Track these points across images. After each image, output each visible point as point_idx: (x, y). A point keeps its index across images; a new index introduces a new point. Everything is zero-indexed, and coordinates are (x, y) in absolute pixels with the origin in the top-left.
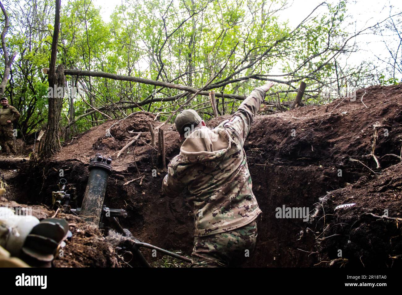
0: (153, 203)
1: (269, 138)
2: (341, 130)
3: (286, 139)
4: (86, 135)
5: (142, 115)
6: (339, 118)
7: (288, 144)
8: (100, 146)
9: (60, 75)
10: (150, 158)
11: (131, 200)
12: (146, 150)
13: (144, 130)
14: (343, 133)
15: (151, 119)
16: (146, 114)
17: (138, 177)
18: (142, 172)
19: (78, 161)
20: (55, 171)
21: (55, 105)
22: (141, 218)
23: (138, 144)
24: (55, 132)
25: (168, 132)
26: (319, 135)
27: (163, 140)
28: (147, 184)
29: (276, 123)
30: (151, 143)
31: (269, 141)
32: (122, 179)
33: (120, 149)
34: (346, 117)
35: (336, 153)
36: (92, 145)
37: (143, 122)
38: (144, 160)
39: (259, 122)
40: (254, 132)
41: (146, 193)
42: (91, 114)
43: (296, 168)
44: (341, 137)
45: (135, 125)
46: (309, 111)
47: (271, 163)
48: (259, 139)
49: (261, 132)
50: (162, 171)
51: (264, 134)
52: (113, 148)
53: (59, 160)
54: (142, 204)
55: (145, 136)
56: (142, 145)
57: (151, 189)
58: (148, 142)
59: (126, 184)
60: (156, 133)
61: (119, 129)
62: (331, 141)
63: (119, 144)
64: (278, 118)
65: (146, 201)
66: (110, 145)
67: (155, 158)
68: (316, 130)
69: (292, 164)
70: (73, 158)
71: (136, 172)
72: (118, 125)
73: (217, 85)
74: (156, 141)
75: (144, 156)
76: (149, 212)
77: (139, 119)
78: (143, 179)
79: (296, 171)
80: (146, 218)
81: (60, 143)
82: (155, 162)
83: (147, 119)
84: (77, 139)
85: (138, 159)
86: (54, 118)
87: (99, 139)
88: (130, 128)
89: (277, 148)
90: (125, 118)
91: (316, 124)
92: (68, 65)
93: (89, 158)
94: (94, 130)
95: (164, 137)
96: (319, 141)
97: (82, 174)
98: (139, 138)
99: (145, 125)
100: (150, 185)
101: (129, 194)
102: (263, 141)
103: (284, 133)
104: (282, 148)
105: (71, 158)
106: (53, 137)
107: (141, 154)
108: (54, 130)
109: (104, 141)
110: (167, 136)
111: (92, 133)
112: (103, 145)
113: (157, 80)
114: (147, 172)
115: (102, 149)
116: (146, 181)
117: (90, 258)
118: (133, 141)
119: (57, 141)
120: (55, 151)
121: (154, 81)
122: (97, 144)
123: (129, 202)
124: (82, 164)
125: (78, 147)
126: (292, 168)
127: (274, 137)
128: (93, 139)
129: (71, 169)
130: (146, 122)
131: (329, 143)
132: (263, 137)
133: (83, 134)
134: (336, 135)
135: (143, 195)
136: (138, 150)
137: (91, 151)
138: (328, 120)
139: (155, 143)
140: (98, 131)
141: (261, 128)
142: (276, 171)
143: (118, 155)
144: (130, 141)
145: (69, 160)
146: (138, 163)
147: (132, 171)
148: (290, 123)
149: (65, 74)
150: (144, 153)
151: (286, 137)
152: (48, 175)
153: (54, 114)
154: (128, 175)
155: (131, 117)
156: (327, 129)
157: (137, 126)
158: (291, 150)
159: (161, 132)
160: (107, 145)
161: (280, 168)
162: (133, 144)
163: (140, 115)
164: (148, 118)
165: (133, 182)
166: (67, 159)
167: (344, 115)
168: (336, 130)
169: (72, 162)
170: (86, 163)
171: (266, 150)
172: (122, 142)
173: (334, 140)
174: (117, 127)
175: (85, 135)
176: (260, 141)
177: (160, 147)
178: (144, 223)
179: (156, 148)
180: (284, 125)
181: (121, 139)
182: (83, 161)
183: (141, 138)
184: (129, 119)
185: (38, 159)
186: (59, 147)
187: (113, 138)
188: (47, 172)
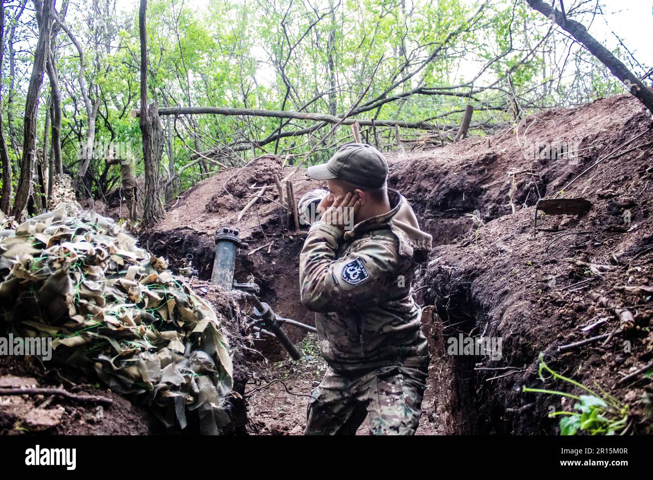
0: (287, 274)
1: (419, 185)
2: (496, 173)
3: (438, 185)
4: (195, 192)
5: (266, 160)
6: (495, 158)
7: (439, 192)
8: (215, 207)
9: (153, 118)
10: (278, 219)
11: (259, 272)
12: (273, 209)
13: (270, 181)
14: (498, 176)
15: (278, 166)
16: (271, 159)
17: (265, 244)
18: (270, 237)
19: (190, 229)
20: (162, 244)
21: (152, 159)
22: (273, 293)
23: (263, 200)
24: (155, 193)
25: (301, 182)
26: (472, 179)
27: (292, 194)
28: (276, 251)
29: (427, 165)
30: (278, 199)
31: (419, 190)
32: (246, 248)
33: (241, 209)
34: (504, 157)
35: (486, 202)
36: (204, 207)
37: (267, 171)
38: (271, 222)
39: (408, 165)
40: (403, 178)
41: (276, 262)
42: (199, 162)
43: (446, 221)
44: (495, 182)
45: (257, 176)
46: (474, 145)
47: (422, 216)
48: (408, 186)
49: (410, 177)
50: (295, 234)
51: (414, 180)
52: (232, 209)
53: (165, 230)
54: (272, 276)
55: (271, 190)
56: (269, 202)
57: (282, 257)
58: (276, 197)
59: (251, 253)
60: (283, 186)
61: (237, 183)
62: (484, 186)
63: (239, 203)
64: (431, 159)
65: (277, 272)
66: (228, 205)
67: (285, 218)
68: (469, 174)
69: (444, 217)
70: (183, 226)
71: (263, 237)
72: (235, 177)
73: (367, 107)
74: (285, 195)
75: (271, 217)
76: (281, 286)
77: (263, 168)
78: (272, 246)
79: (446, 225)
80: (279, 293)
81: (163, 208)
82: (285, 223)
83: (272, 167)
84: (184, 199)
85: (264, 221)
86: (152, 176)
87: (213, 199)
88: (252, 181)
89: (428, 198)
90: (244, 168)
91: (470, 166)
92: (159, 94)
93: (202, 224)
94: (204, 184)
95: (295, 190)
96: (472, 187)
97: (196, 245)
98: (264, 194)
99: (270, 175)
100: (281, 253)
101: (255, 265)
102: (413, 189)
103: (436, 178)
104: (432, 197)
105: (180, 226)
106: (153, 201)
107: (267, 215)
108: (154, 191)
109: (220, 200)
110: (299, 188)
111: (202, 190)
112: (219, 206)
113: (283, 110)
114: (277, 236)
115: (217, 212)
116: (276, 248)
117: (220, 305)
118: (256, 199)
119: (160, 205)
120: (158, 218)
121: (279, 112)
122: (211, 205)
123: (256, 275)
124: (196, 233)
125: (187, 210)
126: (442, 222)
127: (425, 184)
128: (205, 198)
129: (182, 241)
130: (272, 170)
131: (482, 190)
132: (412, 184)
133: (191, 192)
134: (490, 179)
135: (273, 265)
136: (264, 209)
137: (204, 215)
138: (483, 160)
139: (284, 200)
140: (211, 187)
141: (411, 173)
142: (426, 226)
143: (239, 218)
144: (253, 197)
145: (178, 229)
146: (264, 226)
147: (257, 237)
148: (442, 165)
149: (160, 115)
150: (270, 213)
151: (438, 182)
152: (154, 250)
153: (152, 170)
154: (253, 243)
155: (251, 165)
156: (481, 172)
157: (261, 177)
158: (441, 199)
159: (289, 185)
160: (224, 205)
161: (431, 223)
162: (257, 202)
163: (263, 162)
164: (274, 165)
165: (260, 250)
166: (175, 228)
167: (502, 154)
168: (491, 173)
169: (183, 231)
170: (201, 231)
171: (416, 201)
172: (243, 199)
173: (487, 186)
174: (235, 181)
175: (193, 193)
176: (409, 189)
177: (290, 203)
178: (277, 299)
179: (285, 205)
180: (436, 167)
181: (241, 195)
182: (196, 229)
183: (267, 192)
184: (250, 168)
185: (138, 230)
186: (163, 213)
187: (230, 196)
188: (152, 245)
